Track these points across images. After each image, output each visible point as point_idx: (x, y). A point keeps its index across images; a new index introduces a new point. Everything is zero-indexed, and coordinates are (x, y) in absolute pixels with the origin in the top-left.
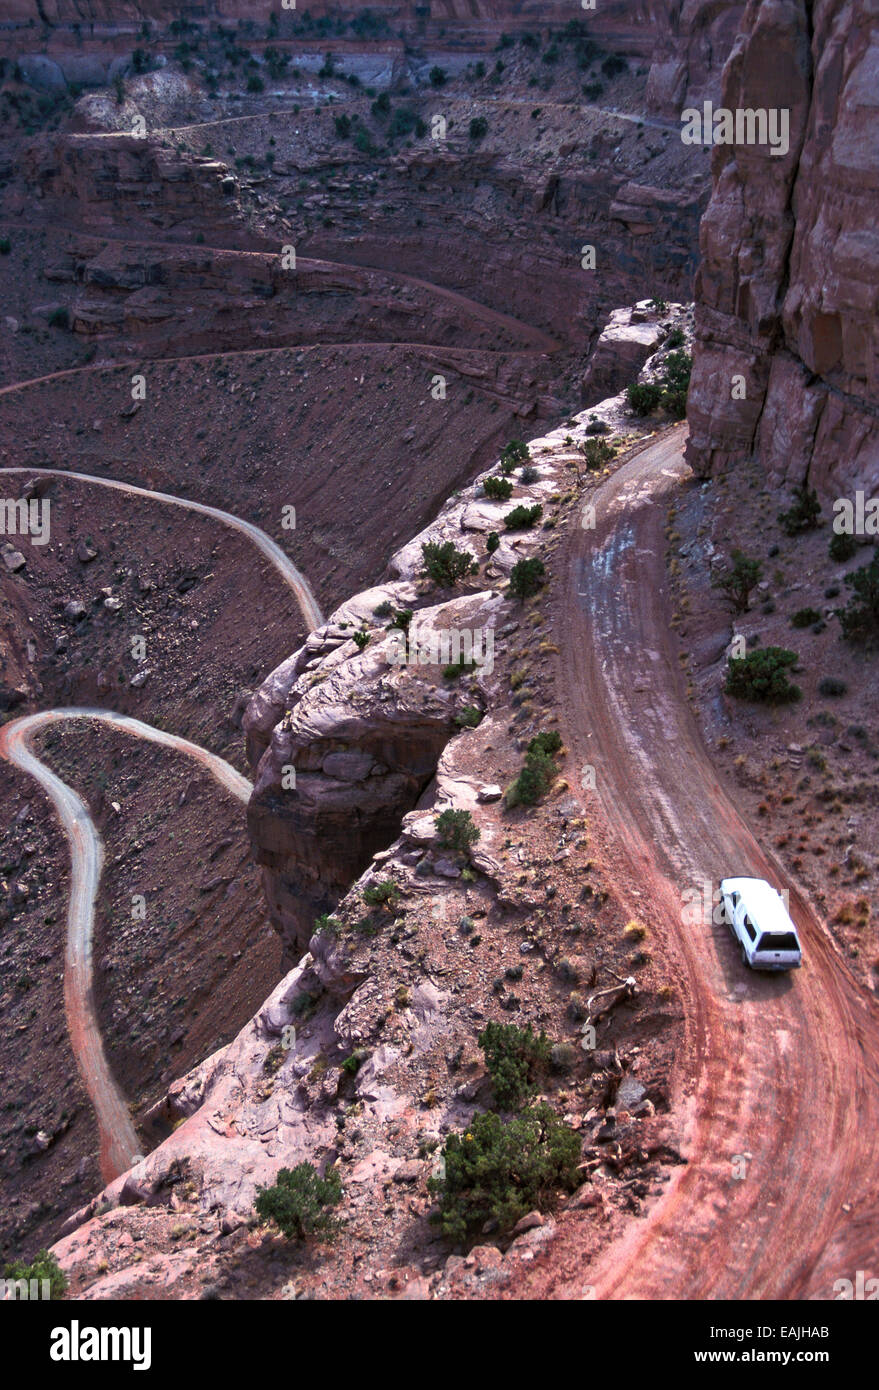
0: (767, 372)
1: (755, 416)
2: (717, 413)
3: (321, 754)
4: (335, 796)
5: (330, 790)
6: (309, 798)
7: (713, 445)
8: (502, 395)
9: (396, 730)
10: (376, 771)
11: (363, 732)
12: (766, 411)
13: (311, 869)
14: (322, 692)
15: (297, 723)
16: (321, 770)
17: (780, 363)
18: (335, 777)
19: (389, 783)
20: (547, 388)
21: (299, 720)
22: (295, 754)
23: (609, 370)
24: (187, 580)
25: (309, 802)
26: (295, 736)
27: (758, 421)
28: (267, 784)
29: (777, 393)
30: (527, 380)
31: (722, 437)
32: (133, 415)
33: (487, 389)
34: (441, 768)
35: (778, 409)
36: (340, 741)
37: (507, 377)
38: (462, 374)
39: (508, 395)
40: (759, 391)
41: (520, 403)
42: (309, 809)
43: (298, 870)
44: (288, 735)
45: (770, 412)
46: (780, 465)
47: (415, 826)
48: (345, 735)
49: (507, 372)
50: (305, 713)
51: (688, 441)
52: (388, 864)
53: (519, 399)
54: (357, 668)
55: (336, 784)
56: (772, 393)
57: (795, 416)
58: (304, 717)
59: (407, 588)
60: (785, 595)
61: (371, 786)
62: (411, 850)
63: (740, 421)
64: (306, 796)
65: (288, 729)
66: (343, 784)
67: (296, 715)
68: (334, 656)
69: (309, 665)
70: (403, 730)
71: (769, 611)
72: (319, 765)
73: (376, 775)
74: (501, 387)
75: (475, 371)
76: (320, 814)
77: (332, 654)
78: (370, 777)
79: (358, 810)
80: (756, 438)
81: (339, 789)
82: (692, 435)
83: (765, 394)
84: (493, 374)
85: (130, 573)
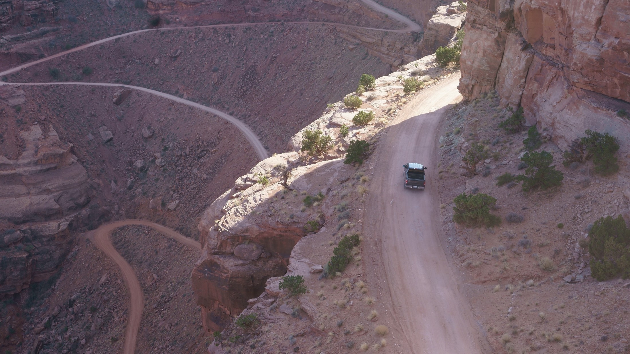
0: (504, 42)
1: (497, 67)
2: (476, 64)
3: (233, 244)
4: (241, 268)
5: (237, 265)
6: (226, 269)
7: (473, 83)
8: (384, 54)
9: (275, 233)
10: (263, 255)
11: (257, 233)
12: (502, 64)
13: (226, 309)
14: (238, 211)
15: (221, 227)
16: (233, 254)
17: (512, 37)
18: (240, 258)
19: (270, 262)
20: (409, 51)
21: (223, 225)
22: (219, 244)
23: (433, 40)
24: (203, 151)
25: (226, 271)
26: (219, 234)
27: (498, 70)
28: (204, 260)
29: (509, 54)
30: (399, 46)
31: (477, 78)
32: (177, 57)
33: (376, 50)
34: (292, 254)
35: (509, 63)
36: (245, 238)
37: (387, 44)
38: (362, 41)
39: (388, 54)
40: (499, 52)
41: (394, 59)
42: (225, 275)
43: (220, 309)
44: (216, 233)
45: (504, 65)
46: (507, 95)
47: (272, 286)
48: (247, 234)
49: (387, 41)
50: (226, 221)
51: (460, 80)
52: (255, 306)
53: (393, 57)
54: (258, 198)
55: (240, 262)
56: (506, 54)
57: (517, 66)
58: (225, 224)
59: (295, 155)
60: (498, 167)
61: (260, 264)
62: (269, 298)
63: (487, 69)
64: (224, 268)
65: (216, 229)
66: (245, 262)
67: (221, 222)
68: (249, 190)
69: (234, 195)
70: (280, 233)
71: (486, 175)
72: (232, 251)
73: (264, 258)
74: (384, 50)
75: (370, 40)
76: (231, 278)
77: (247, 190)
78: (259, 258)
79: (252, 277)
80: (497, 79)
81: (242, 265)
82: (462, 77)
83: (502, 55)
84: (380, 42)
85: (171, 146)
